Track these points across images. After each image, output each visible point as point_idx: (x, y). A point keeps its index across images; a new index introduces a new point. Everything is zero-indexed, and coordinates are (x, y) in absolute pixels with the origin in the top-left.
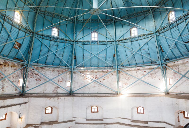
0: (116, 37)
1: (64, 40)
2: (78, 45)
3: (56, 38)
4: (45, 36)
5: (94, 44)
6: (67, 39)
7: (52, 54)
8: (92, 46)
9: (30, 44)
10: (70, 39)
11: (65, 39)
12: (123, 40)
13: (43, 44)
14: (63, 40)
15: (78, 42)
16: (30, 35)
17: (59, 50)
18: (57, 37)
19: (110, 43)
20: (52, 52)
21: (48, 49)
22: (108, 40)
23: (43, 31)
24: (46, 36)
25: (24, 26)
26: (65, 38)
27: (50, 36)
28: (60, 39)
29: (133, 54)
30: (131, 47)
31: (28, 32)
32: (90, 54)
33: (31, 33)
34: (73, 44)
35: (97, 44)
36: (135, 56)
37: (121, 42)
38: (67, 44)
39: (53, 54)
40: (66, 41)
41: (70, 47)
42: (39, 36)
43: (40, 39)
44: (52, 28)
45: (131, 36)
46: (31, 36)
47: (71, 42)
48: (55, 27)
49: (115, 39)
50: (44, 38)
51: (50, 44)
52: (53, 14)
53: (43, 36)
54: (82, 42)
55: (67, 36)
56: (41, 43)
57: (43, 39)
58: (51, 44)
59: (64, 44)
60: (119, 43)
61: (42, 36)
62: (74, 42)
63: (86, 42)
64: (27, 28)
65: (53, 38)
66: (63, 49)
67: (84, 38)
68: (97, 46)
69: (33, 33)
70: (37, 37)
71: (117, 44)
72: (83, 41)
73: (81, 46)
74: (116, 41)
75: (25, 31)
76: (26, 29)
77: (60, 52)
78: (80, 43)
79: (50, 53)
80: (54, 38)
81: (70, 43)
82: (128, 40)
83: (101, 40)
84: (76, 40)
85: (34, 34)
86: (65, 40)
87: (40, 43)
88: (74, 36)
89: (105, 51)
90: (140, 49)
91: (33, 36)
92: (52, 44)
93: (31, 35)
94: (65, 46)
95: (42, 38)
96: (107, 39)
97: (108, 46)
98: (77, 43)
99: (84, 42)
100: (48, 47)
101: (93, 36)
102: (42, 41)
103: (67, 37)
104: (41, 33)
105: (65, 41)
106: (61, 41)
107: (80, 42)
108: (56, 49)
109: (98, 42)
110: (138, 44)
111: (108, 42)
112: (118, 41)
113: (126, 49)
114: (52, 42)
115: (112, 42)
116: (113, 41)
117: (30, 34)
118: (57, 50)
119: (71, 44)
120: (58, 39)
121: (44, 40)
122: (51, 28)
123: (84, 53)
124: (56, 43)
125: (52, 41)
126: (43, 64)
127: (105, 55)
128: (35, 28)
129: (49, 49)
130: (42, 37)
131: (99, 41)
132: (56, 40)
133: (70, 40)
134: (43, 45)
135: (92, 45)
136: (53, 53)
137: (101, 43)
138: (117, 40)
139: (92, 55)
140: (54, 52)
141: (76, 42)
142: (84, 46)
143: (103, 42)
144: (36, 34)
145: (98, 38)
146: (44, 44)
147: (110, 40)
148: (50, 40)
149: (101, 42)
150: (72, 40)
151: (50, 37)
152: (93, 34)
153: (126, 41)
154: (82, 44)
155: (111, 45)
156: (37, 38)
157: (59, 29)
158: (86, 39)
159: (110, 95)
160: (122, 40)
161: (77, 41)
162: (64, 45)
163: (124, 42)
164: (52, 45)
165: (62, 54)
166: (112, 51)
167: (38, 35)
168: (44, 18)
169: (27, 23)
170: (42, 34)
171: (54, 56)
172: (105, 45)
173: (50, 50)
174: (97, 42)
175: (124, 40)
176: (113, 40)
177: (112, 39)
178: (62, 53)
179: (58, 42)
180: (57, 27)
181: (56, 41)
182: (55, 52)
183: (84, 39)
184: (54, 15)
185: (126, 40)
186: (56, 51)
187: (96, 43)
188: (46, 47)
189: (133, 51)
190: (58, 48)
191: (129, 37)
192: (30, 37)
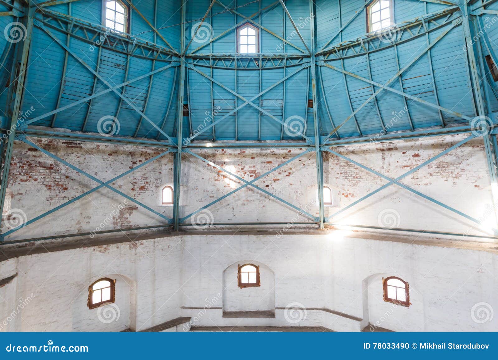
0: (318, 40)
1: (149, 49)
2: (196, 69)
3: (120, 40)
4: (75, 26)
5: (248, 66)
6: (161, 46)
7: (106, 95)
8: (241, 73)
9: (13, 50)
10: (168, 46)
11: (151, 46)
12: (339, 50)
13: (71, 58)
14: (143, 47)
15: (195, 58)
16: (10, 13)
17: (130, 82)
18: (125, 36)
19: (296, 62)
20: (106, 87)
21: (90, 75)
22: (291, 52)
23: (68, 4)
24: (82, 28)
26: (151, 43)
27: (95, 28)
28: (134, 43)
29: (374, 95)
30: (367, 73)
32: (233, 101)
33: (16, 5)
34: (180, 66)
35: (257, 68)
36: (380, 102)
37: (332, 57)
38: (158, 63)
39: (110, 98)
40: (155, 53)
41: (168, 75)
42: (54, 24)
43: (59, 37)
45: (368, 32)
46: (14, 17)
47: (174, 59)
49: (312, 47)
50: (74, 34)
51: (98, 61)
53: (70, 27)
54: (208, 59)
55: (157, 35)
56: (63, 51)
57: (71, 36)
58: (103, 58)
59: (148, 62)
60: (325, 61)
61: (66, 23)
62: (183, 59)
63: (220, 59)
65: (108, 36)
66: (148, 82)
67: (214, 47)
68: (254, 74)
69: (24, 4)
70: (45, 24)
71: (319, 64)
72: (210, 57)
73: (207, 72)
74: (316, 56)
77: (135, 90)
78: (201, 63)
79: (100, 92)
80: (113, 38)
81: (170, 62)
82: (358, 49)
83: (269, 53)
84: (190, 53)
85: (31, 11)
86: (152, 49)
87: (59, 51)
88: (183, 38)
89: (280, 91)
90: (401, 76)
92: (106, 59)
93: (16, 13)
94: (151, 70)
95: (67, 34)
96: (289, 48)
97: (291, 71)
98: (191, 61)
99: (214, 59)
100: (91, 69)
101: (243, 40)
102: (66, 45)
103: (159, 41)
104: (59, 12)
105: (152, 54)
106: (137, 51)
107: (201, 58)
108: (120, 78)
109: (260, 62)
110: (393, 60)
111: (292, 59)
112: (324, 54)
113: (348, 79)
114: (106, 53)
115: (303, 57)
116: (308, 57)
117: (10, 9)
118: (124, 82)
119: (173, 64)
120: (127, 43)
121: (74, 41)
123: (215, 98)
124: (120, 59)
125: (104, 50)
126: (72, 131)
127: (280, 101)
129: (95, 77)
130: (64, 30)
131: (261, 57)
132: (119, 46)
133: (167, 49)
134: (70, 60)
135: (239, 71)
136: (112, 92)
137: (269, 64)
138: (320, 51)
139: (239, 102)
141: (188, 57)
142: (215, 74)
143: (274, 59)
144: (38, 11)
145: (260, 45)
146: (73, 57)
147: (296, 53)
149: (269, 60)
150: (176, 52)
151: (95, 32)
152: (243, 31)
153: (351, 52)
154: (210, 67)
155: (300, 68)
156: (44, 28)
157: (129, 8)
158: (220, 51)
159: (296, 230)
160: (335, 52)
161: (191, 57)
162: (149, 67)
163: (344, 57)
164: (105, 63)
165: (143, 99)
166: (305, 88)
167: (46, 16)
170: (67, 18)
171: (115, 103)
172: (281, 70)
173: (99, 80)
174: (257, 60)
175: (343, 49)
176: (306, 53)
177: (303, 49)
178: (144, 95)
179: (127, 55)
181: (121, 50)
182: (117, 89)
183: (214, 51)
185: (349, 48)
186: (122, 88)
187: (253, 65)
188: (84, 70)
189: (374, 86)
190: (130, 77)
191: (362, 36)
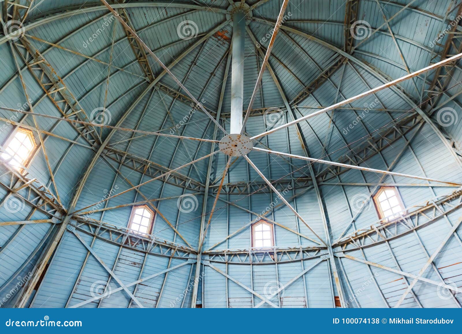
1: (168, 248)
2: (212, 265)
3: (141, 240)
4: (102, 229)
6: (178, 244)
7: (116, 294)
9: (41, 252)
10: (186, 244)
11: (170, 244)
13: (91, 258)
14: (162, 245)
15: (211, 255)
16: (49, 220)
17: (144, 279)
18: (146, 236)
20: (119, 286)
21: (106, 274)
23: (102, 212)
24: (108, 231)
25: (29, 182)
27: (121, 230)
28: (153, 242)
31: (46, 208)
33: (57, 214)
34: (196, 263)
35: (273, 262)
38: (175, 261)
39: (122, 297)
40: (173, 251)
41: (184, 272)
42: (85, 228)
43: (85, 239)
44: (135, 206)
46: (53, 224)
47: (191, 255)
48: (144, 205)
50: (100, 236)
51: (116, 259)
53: (98, 230)
55: (177, 235)
56: (85, 252)
57: (97, 237)
58: (121, 257)
59: (165, 260)
61: (95, 227)
62: (199, 256)
64: (43, 193)
65: (131, 237)
66: (162, 278)
67: (230, 244)
68: (271, 269)
69: (64, 213)
70: (77, 229)
75: (33, 201)
76: (38, 195)
79: (112, 291)
80: (134, 238)
81: (187, 259)
84: (206, 250)
85: (67, 218)
87: (82, 251)
91: (59, 225)
92: (124, 258)
93: (54, 220)
94: (167, 267)
95: (93, 236)
98: (207, 257)
100: (108, 269)
102: (90, 245)
103: (178, 240)
104: (92, 218)
105: (170, 252)
106: (155, 249)
108: (134, 276)
114: (126, 252)
117: (51, 217)
118: (137, 280)
119: (189, 261)
120: (147, 242)
121: (98, 241)
122: (131, 207)
124: (137, 257)
125: (124, 249)
128: (77, 197)
129: (109, 275)
130: (92, 233)
131: (275, 251)
132: (140, 246)
133: (185, 247)
134: (90, 260)
136: (122, 291)
140: (127, 286)
141: (204, 254)
144: (74, 218)
146: (93, 256)
148: (120, 246)
150: (193, 249)
151: (120, 234)
156: (75, 232)
157: (155, 212)
162: (165, 264)
164: (123, 261)
167: (80, 221)
168: (116, 172)
169: (50, 178)
170: (97, 223)
171: (125, 303)
173: (112, 278)
179: (145, 253)
180: (149, 206)
181: (140, 249)
186: (135, 286)
187: (269, 259)
188: (101, 269)
190: (144, 274)
192: (49, 226)
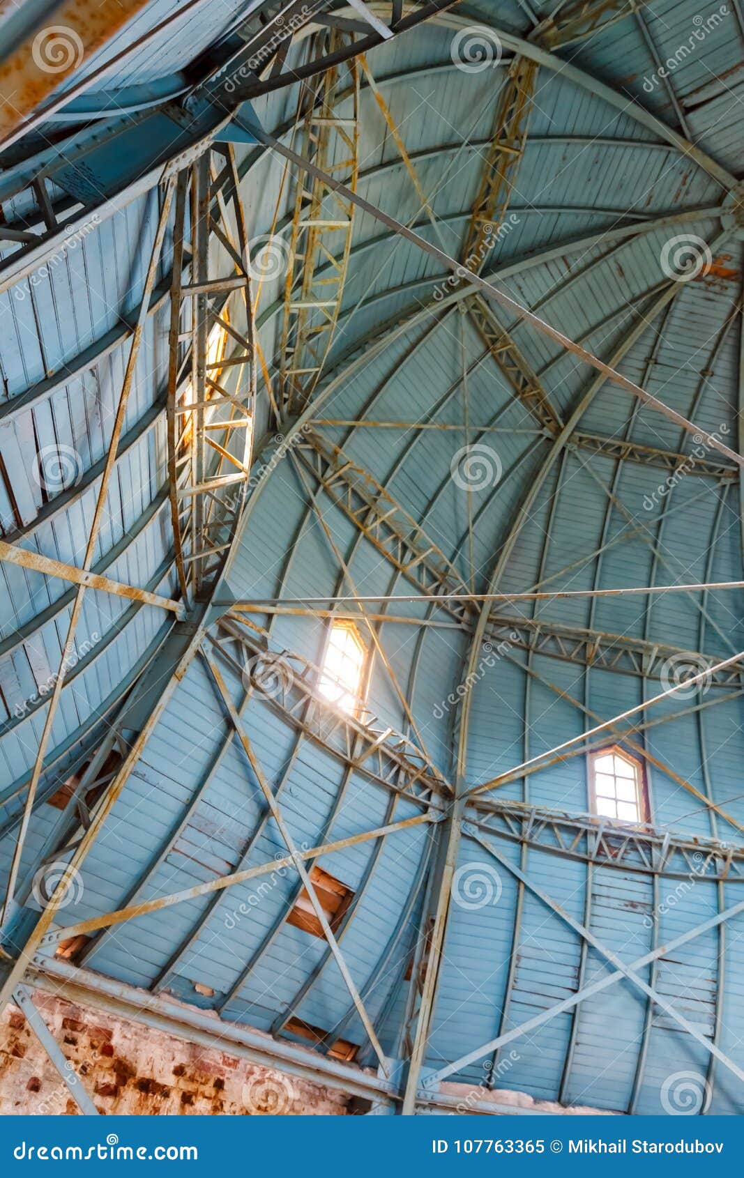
1: (704, 855)
3: (631, 840)
4: (537, 823)
6: (731, 842)
7: (609, 992)
9: (423, 893)
11: (708, 845)
13: (531, 899)
14: (688, 850)
16: (425, 817)
17: (669, 947)
18: (642, 829)
20: (612, 969)
21: (572, 938)
23: (523, 779)
24: (549, 826)
25: (380, 739)
26: (707, 838)
27: (578, 820)
28: (666, 843)
31: (413, 787)
33: (435, 800)
38: (733, 890)
39: (624, 997)
40: (720, 862)
42: (497, 825)
43: (505, 851)
44: (592, 751)
46: (430, 823)
48: (610, 746)
50: (534, 841)
51: (587, 898)
52: (581, 642)
53: (527, 827)
55: (719, 816)
56: (514, 884)
57: (530, 845)
58: (597, 890)
59: (707, 889)
61: (519, 820)
64: (401, 755)
65: (605, 835)
66: (713, 944)
69: (447, 795)
70: (482, 828)
75: (388, 780)
76: (393, 763)
77: (684, 969)
79: (598, 983)
80: (614, 838)
85: (458, 805)
86: (709, 854)
87: (506, 882)
91: (445, 824)
92: (604, 891)
93: (433, 816)
94: (718, 910)
95: (522, 843)
100: (574, 922)
102: (520, 867)
103: (725, 829)
104: (506, 798)
105: (713, 867)
106: (675, 863)
108: (642, 940)
114: (601, 876)
117: (425, 809)
118: (652, 948)
120: (648, 845)
121: (535, 856)
122: (583, 756)
124: (635, 888)
125: (598, 869)
126: (537, 1100)
128: (462, 751)
129: (582, 940)
130: (516, 835)
132: (632, 855)
134: (525, 899)
136: (625, 982)
140: (632, 969)
144: (471, 804)
146: (533, 894)
148: (586, 862)
151: (578, 830)
156: (480, 837)
157: (643, 762)
162: (711, 900)
164: (604, 901)
165: (708, 996)
167: (483, 811)
168: (526, 673)
169: (405, 718)
170: (521, 809)
171: (637, 1011)
173: (591, 948)
178: (710, 986)
179: (652, 875)
180: (623, 746)
181: (634, 865)
182: (637, 972)
184: (590, 651)
186: (650, 966)
190: (666, 934)
192: (424, 830)
